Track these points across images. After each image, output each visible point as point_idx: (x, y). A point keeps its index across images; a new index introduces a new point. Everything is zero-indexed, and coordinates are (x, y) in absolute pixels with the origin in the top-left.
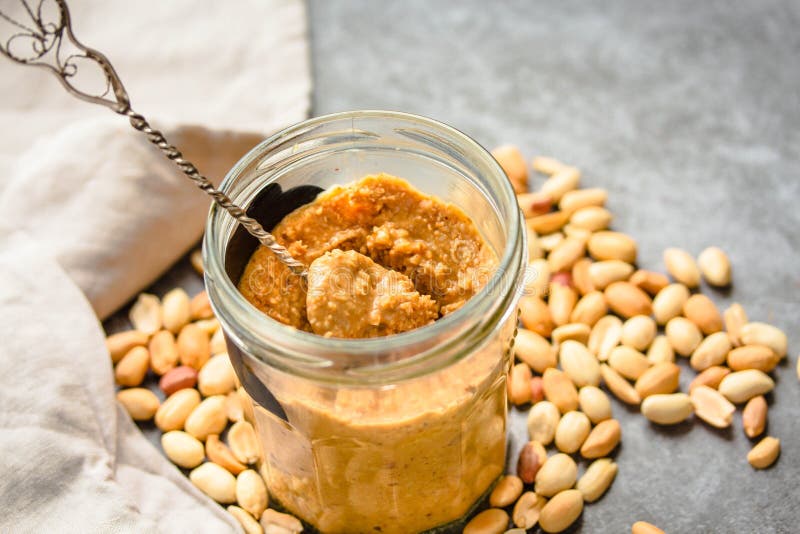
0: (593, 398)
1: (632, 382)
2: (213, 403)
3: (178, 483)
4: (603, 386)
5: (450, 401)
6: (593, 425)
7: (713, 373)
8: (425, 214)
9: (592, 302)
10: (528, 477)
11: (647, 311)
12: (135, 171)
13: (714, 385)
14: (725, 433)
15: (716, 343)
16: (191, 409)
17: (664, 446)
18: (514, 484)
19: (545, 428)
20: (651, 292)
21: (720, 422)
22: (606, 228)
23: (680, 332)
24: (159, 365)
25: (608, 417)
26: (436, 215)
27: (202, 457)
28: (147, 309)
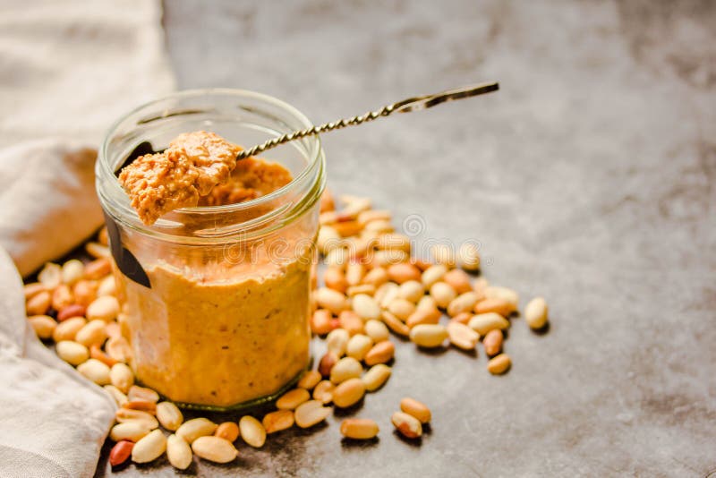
0: (375, 328)
1: (404, 323)
2: (96, 325)
3: (68, 373)
4: (383, 321)
5: (267, 275)
6: (374, 344)
7: (463, 316)
8: (256, 172)
9: (377, 274)
10: (326, 372)
11: (418, 279)
12: (48, 175)
13: (465, 322)
14: (471, 353)
15: (467, 299)
16: (80, 328)
17: (426, 361)
18: (314, 376)
19: (339, 345)
20: (421, 269)
21: (466, 344)
22: (390, 231)
23: (440, 291)
24: (58, 303)
25: (384, 339)
26: (263, 172)
27: (87, 356)
28: (51, 274)
